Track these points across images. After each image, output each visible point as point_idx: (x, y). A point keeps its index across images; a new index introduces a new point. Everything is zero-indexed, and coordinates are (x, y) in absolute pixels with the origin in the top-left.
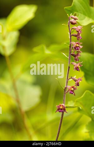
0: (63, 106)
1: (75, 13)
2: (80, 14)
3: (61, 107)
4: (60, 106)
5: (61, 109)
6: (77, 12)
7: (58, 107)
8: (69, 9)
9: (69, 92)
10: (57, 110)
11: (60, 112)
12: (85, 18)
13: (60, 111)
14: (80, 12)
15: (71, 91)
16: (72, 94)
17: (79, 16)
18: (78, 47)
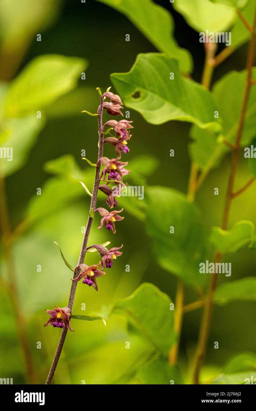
0: (63, 312)
1: (137, 89)
2: (150, 94)
3: (59, 316)
4: (58, 311)
5: (60, 320)
6: (144, 87)
7: (53, 313)
8: (122, 79)
9: (83, 279)
10: (49, 322)
11: (55, 326)
12: (162, 105)
13: (56, 323)
14: (152, 88)
15: (88, 277)
16: (90, 285)
17: (148, 98)
18: (116, 170)
